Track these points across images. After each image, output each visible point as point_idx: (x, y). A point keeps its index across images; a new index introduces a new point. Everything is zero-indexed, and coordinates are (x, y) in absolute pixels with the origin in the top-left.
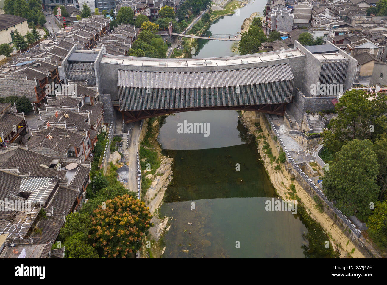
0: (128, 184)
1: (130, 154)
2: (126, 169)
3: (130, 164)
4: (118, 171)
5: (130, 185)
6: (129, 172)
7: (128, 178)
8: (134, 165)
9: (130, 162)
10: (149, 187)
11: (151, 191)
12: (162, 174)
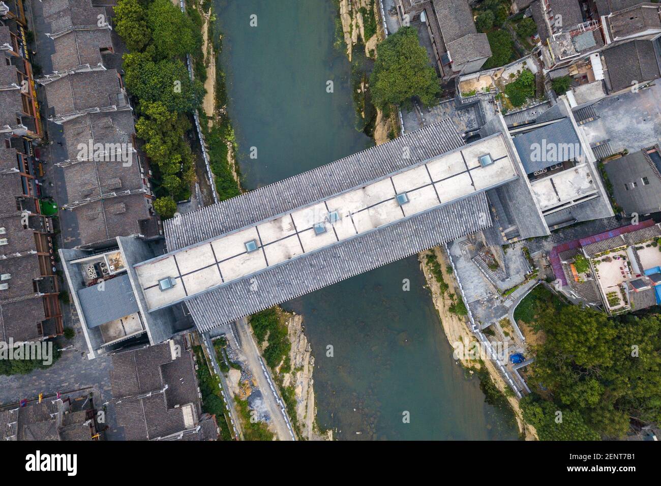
0: (273, 422)
1: (247, 358)
2: (257, 394)
3: (258, 380)
4: (249, 402)
5: (275, 423)
6: (265, 398)
7: (268, 411)
8: (264, 380)
9: (255, 374)
10: (295, 402)
11: (300, 409)
12: (301, 368)
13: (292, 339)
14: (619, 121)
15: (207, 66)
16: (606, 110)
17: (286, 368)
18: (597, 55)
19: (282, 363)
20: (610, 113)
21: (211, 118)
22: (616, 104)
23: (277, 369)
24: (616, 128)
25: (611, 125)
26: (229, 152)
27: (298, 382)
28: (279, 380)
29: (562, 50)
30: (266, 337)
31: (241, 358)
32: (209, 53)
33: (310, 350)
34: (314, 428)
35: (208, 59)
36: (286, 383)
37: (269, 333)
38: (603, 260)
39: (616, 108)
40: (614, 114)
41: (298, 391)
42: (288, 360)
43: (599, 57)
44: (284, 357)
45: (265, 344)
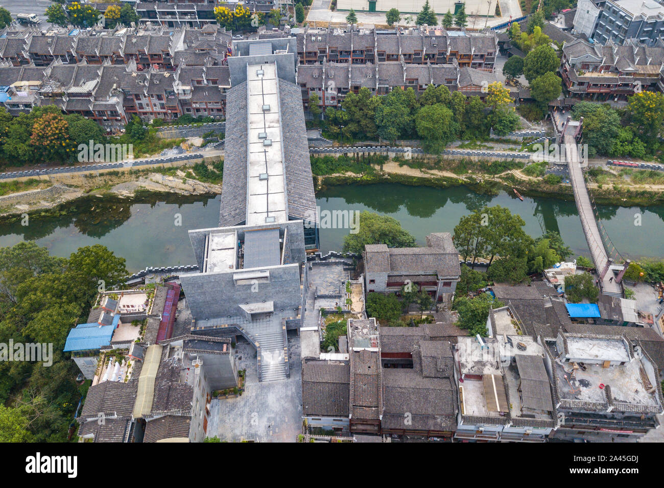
4: (178, 147)
10: (164, 174)
11: (158, 177)
12: (184, 183)
13: (206, 185)
14: (278, 400)
15: (421, 171)
16: (294, 390)
17: (189, 176)
18: (346, 358)
19: (194, 174)
20: (290, 393)
21: (381, 169)
22: (297, 401)
23: (191, 171)
24: (271, 394)
25: (277, 391)
26: (354, 175)
27: (177, 180)
28: (183, 169)
29: (359, 327)
30: (215, 170)
31: (207, 149)
32: (432, 174)
33: (194, 194)
34: (141, 187)
35: (427, 173)
36: (179, 173)
37: (218, 172)
38: (148, 301)
39: (292, 400)
40: (287, 396)
41: (171, 178)
42: (194, 178)
43: (344, 359)
44: (197, 177)
45: (210, 168)
